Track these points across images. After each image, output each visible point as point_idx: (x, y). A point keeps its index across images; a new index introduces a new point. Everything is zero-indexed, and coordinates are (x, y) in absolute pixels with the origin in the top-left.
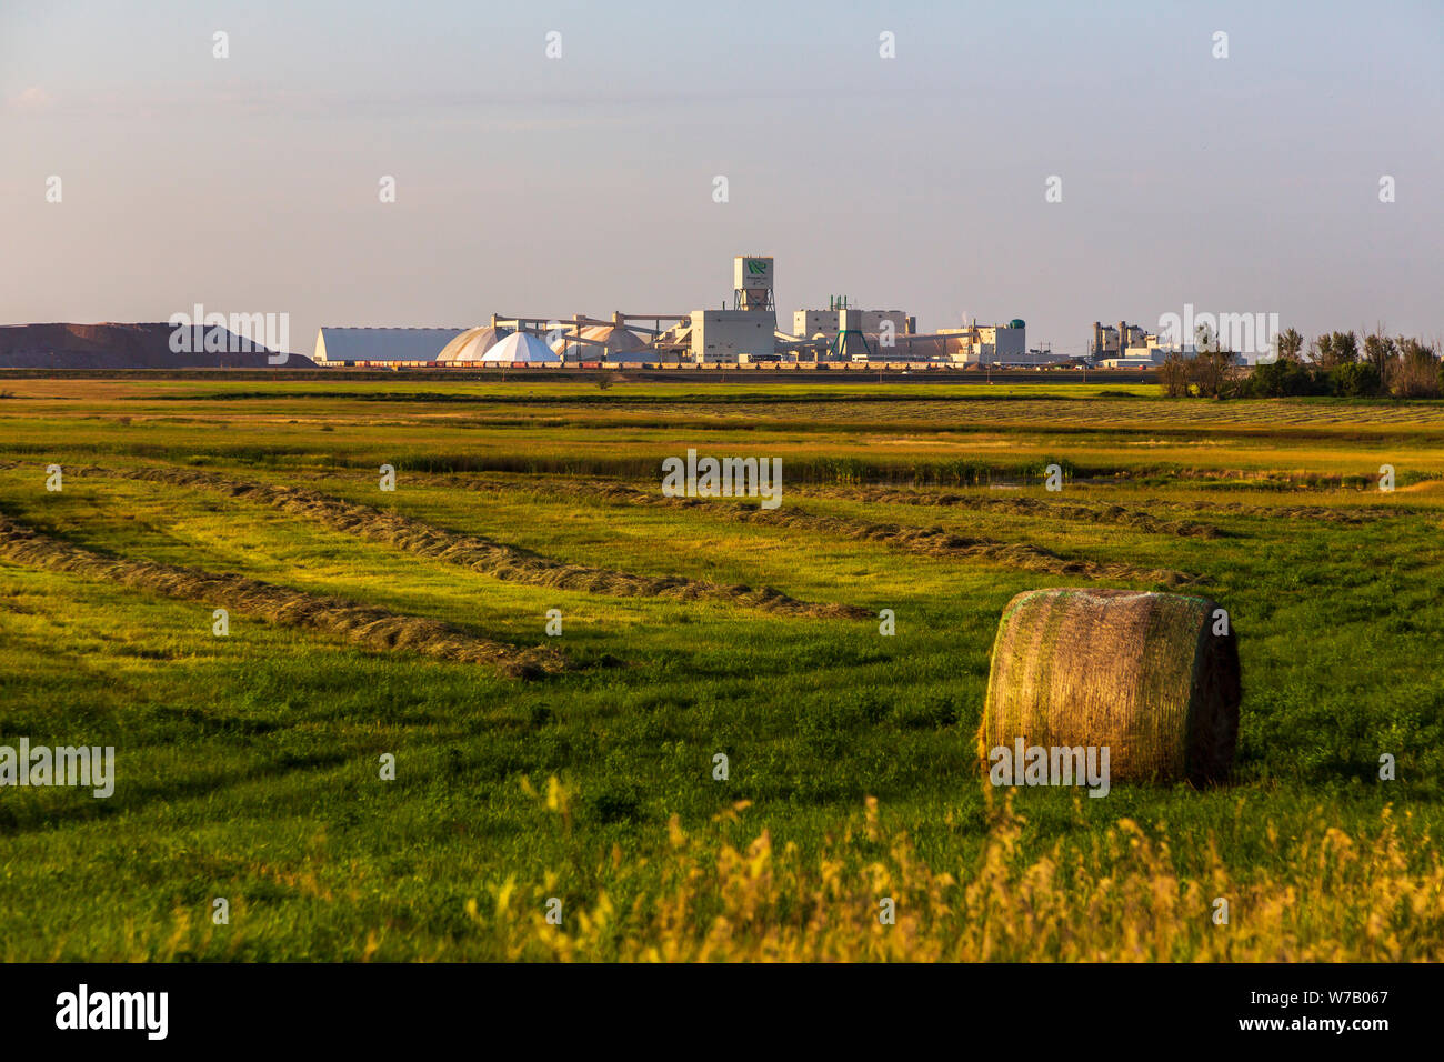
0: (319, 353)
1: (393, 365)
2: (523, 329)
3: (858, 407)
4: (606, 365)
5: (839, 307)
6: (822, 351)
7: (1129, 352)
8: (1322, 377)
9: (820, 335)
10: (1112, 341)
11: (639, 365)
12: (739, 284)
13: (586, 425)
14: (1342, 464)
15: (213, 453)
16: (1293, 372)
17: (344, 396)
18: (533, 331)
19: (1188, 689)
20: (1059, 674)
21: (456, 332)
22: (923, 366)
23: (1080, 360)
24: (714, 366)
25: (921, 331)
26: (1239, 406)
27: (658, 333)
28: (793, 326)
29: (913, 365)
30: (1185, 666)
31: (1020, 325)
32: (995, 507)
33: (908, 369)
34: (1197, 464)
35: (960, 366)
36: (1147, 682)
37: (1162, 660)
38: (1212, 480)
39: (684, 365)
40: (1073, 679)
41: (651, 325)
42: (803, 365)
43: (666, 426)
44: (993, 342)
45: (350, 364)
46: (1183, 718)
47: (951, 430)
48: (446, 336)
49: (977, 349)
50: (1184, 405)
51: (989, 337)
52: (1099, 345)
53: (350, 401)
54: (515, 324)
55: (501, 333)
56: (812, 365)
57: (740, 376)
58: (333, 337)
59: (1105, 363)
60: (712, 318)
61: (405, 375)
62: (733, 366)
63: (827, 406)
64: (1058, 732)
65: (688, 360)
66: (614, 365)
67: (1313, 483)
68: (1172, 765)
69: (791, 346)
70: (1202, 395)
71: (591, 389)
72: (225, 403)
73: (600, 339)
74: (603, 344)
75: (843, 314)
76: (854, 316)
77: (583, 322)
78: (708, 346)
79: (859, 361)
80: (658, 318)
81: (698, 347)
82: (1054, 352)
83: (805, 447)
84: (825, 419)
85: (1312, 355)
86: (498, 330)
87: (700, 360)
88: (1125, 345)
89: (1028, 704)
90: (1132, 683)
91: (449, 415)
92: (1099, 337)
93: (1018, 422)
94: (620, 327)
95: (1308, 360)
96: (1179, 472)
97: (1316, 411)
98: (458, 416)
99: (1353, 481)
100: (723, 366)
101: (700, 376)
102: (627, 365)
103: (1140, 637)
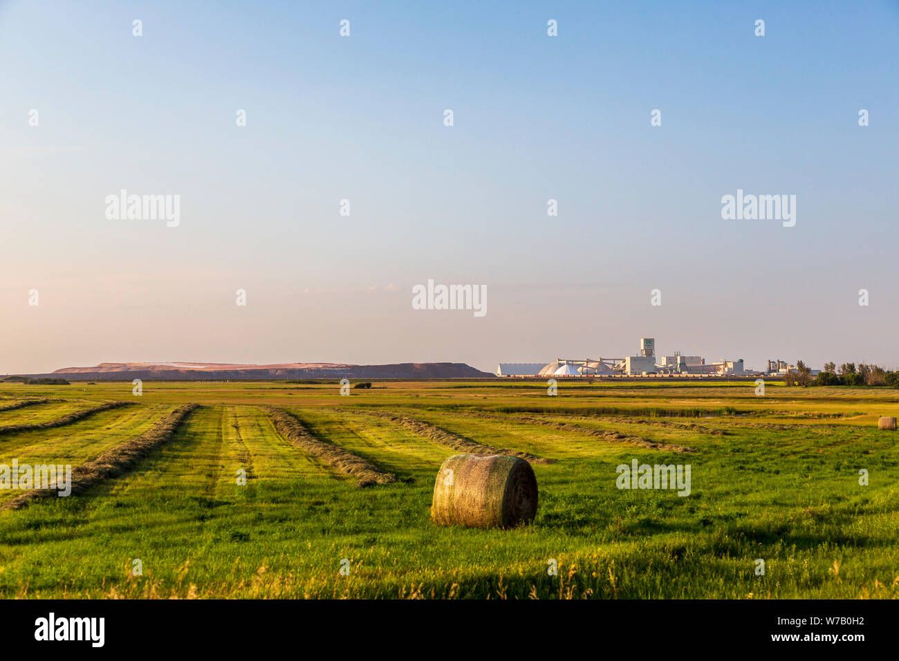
0: (499, 372)
1: (522, 376)
2: (568, 364)
3: (675, 390)
4: (596, 376)
5: (677, 355)
6: (672, 370)
7: (780, 370)
8: (842, 379)
9: (671, 365)
10: (774, 367)
11: (607, 376)
12: (642, 348)
13: (577, 396)
14: (834, 409)
15: (436, 406)
16: (832, 377)
17: (499, 387)
18: (572, 364)
19: (503, 492)
20: (458, 486)
21: (545, 365)
22: (706, 376)
23: (763, 373)
24: (633, 376)
25: (706, 363)
26: (811, 389)
27: (614, 365)
28: (662, 362)
29: (703, 375)
30: (502, 483)
31: (742, 361)
32: (655, 424)
33: (701, 376)
34: (780, 409)
35: (720, 375)
36: (489, 488)
37: (495, 480)
38: (782, 415)
39: (623, 376)
40: (462, 488)
41: (612, 362)
42: (665, 375)
43: (605, 396)
44: (732, 367)
45: (509, 376)
46: (501, 503)
47: (705, 398)
48: (542, 366)
49: (726, 369)
50: (793, 389)
51: (730, 365)
52: (770, 368)
53: (500, 389)
54: (565, 362)
55: (561, 365)
56: (668, 375)
57: (643, 379)
58: (503, 367)
59: (772, 374)
60: (633, 359)
61: (526, 379)
62: (640, 376)
63: (665, 389)
64: (457, 508)
65: (625, 374)
66: (599, 376)
67: (820, 416)
68: (497, 521)
69: (661, 369)
70: (799, 385)
71: (586, 384)
72: (457, 390)
73: (595, 367)
74: (596, 369)
75: (679, 358)
76: (683, 358)
77: (588, 361)
78: (632, 369)
79: (684, 374)
80: (614, 360)
81: (628, 369)
82: (754, 370)
83: (648, 404)
84: (662, 394)
85: (839, 371)
86: (559, 364)
87: (629, 374)
88: (779, 368)
89: (446, 497)
90: (483, 489)
91: (532, 393)
92: (770, 365)
93: (730, 395)
94: (601, 362)
95: (837, 373)
96: (773, 412)
97: (839, 391)
98: (535, 393)
99: (835, 415)
100: (637, 376)
101: (628, 379)
102: (603, 376)
103: (487, 472)
